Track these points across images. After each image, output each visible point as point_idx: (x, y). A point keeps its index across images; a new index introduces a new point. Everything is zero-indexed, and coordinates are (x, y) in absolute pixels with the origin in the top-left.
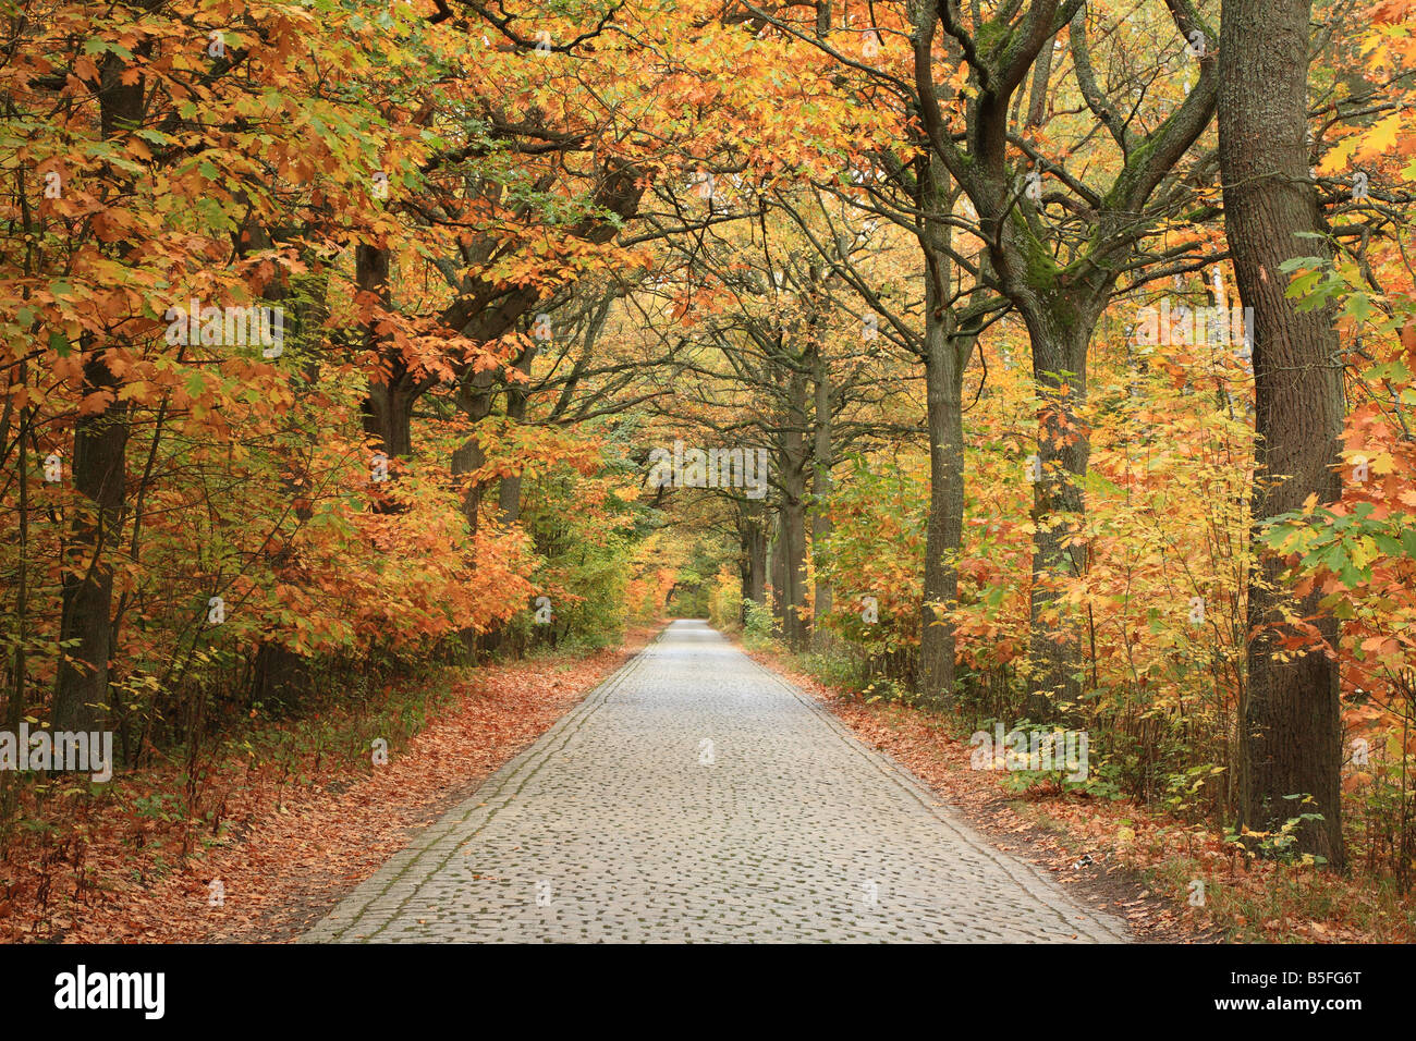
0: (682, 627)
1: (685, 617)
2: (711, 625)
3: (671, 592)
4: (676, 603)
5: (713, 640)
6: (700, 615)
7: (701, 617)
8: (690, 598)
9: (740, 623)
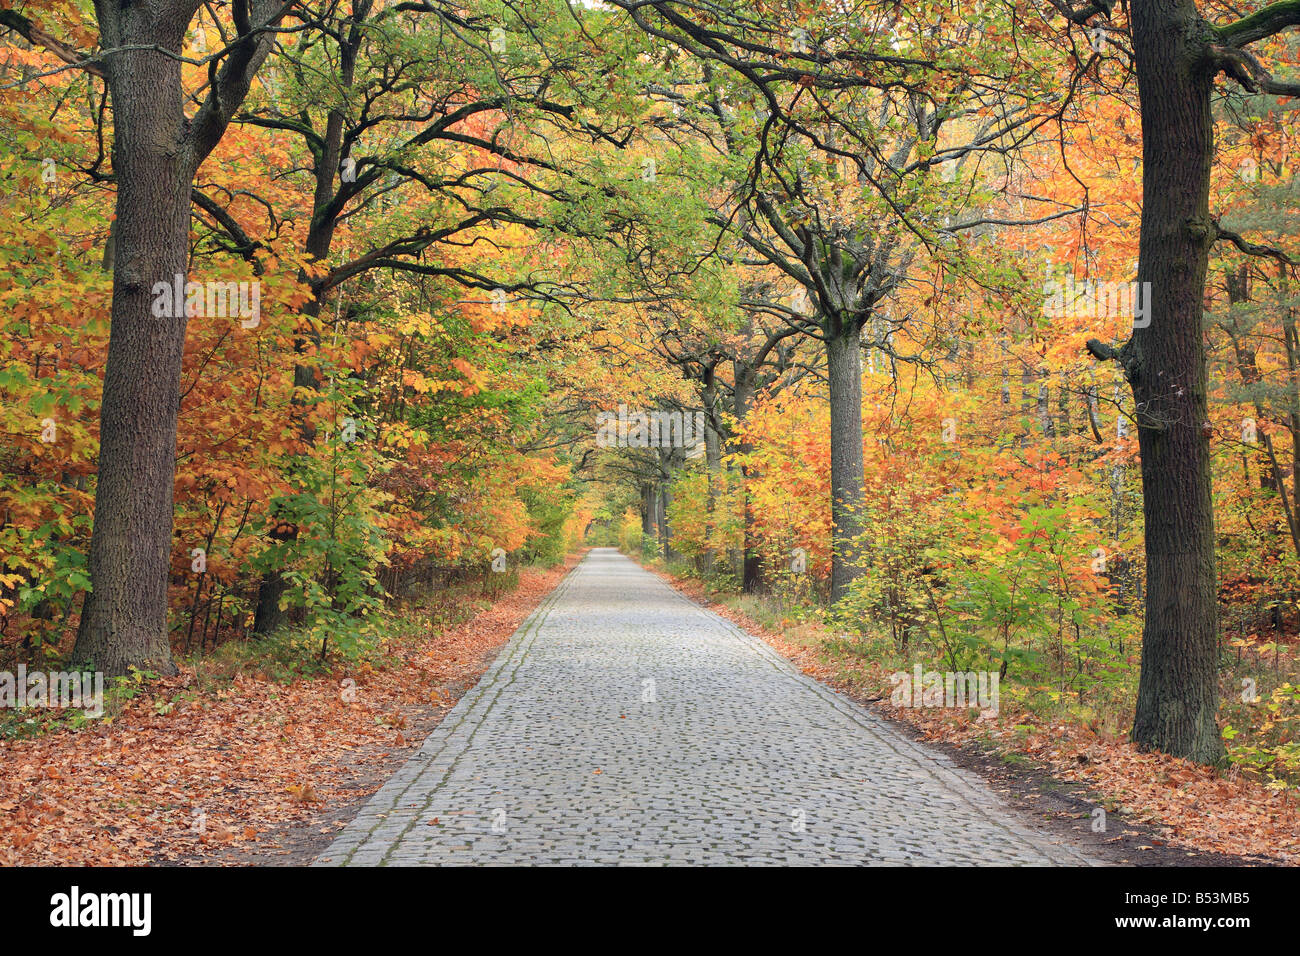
0: (597, 552)
1: (600, 546)
2: (621, 552)
3: (589, 526)
4: (592, 534)
5: (623, 560)
6: (612, 544)
7: (613, 546)
8: (603, 530)
9: (642, 550)
